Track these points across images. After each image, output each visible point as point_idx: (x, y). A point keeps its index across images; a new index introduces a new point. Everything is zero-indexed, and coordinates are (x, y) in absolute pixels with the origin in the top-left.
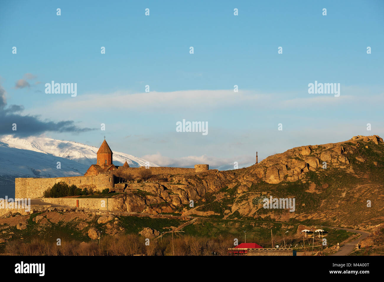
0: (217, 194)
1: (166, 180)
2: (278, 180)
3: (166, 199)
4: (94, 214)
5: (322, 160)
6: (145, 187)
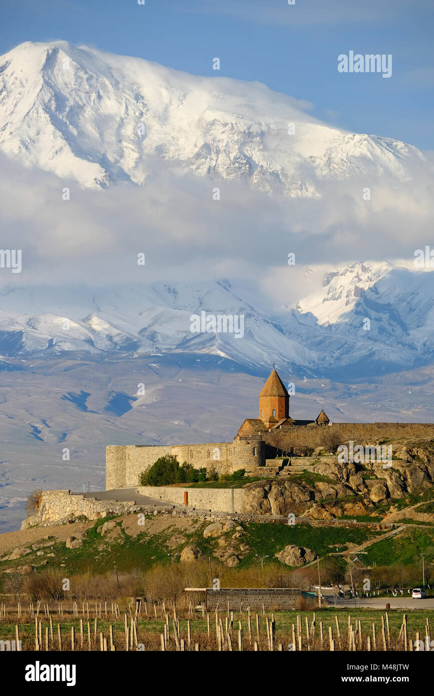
3: (358, 489)
4: (202, 519)
6: (318, 466)
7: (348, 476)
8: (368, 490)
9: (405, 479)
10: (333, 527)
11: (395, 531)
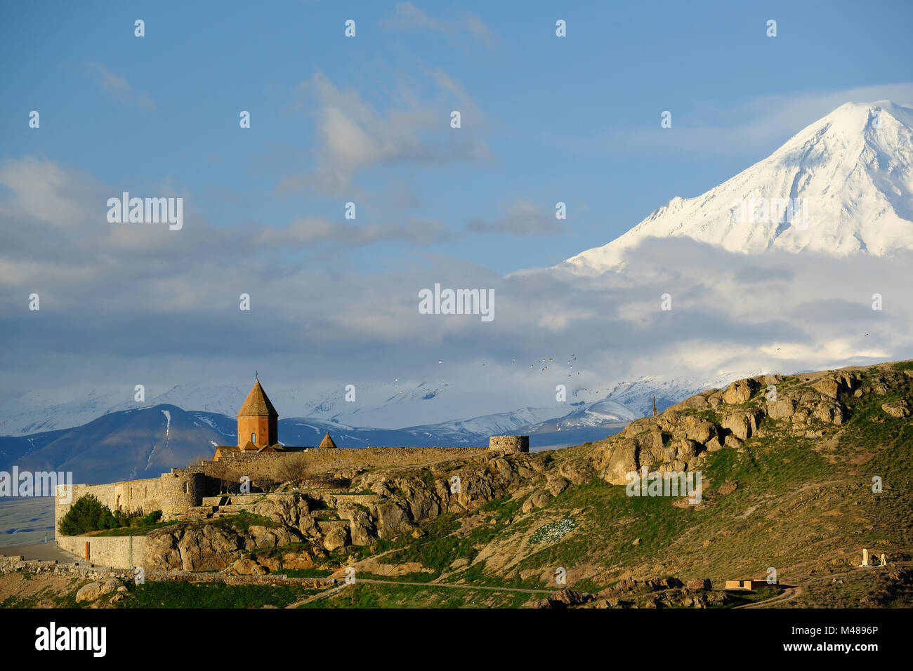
0: (470, 516)
1: (345, 483)
3: (308, 533)
4: (83, 578)
5: (771, 416)
6: (260, 504)
7: (297, 517)
8: (323, 535)
9: (376, 519)
10: (254, 585)
11: (336, 589)
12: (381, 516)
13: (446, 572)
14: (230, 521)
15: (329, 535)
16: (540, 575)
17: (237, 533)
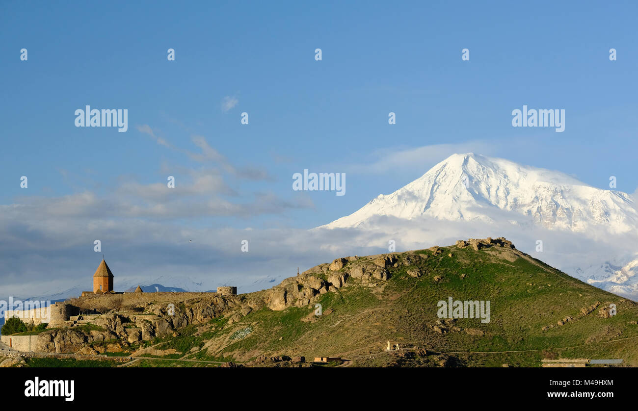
0: (203, 326)
1: (141, 310)
2: (284, 306)
3: (120, 334)
4: (5, 356)
5: (352, 276)
6: (97, 320)
7: (115, 326)
8: (128, 335)
9: (155, 327)
10: (90, 360)
11: (131, 362)
12: (157, 326)
13: (188, 354)
14: (81, 329)
15: (131, 335)
16: (233, 355)
17: (84, 334)
